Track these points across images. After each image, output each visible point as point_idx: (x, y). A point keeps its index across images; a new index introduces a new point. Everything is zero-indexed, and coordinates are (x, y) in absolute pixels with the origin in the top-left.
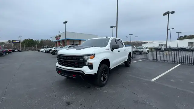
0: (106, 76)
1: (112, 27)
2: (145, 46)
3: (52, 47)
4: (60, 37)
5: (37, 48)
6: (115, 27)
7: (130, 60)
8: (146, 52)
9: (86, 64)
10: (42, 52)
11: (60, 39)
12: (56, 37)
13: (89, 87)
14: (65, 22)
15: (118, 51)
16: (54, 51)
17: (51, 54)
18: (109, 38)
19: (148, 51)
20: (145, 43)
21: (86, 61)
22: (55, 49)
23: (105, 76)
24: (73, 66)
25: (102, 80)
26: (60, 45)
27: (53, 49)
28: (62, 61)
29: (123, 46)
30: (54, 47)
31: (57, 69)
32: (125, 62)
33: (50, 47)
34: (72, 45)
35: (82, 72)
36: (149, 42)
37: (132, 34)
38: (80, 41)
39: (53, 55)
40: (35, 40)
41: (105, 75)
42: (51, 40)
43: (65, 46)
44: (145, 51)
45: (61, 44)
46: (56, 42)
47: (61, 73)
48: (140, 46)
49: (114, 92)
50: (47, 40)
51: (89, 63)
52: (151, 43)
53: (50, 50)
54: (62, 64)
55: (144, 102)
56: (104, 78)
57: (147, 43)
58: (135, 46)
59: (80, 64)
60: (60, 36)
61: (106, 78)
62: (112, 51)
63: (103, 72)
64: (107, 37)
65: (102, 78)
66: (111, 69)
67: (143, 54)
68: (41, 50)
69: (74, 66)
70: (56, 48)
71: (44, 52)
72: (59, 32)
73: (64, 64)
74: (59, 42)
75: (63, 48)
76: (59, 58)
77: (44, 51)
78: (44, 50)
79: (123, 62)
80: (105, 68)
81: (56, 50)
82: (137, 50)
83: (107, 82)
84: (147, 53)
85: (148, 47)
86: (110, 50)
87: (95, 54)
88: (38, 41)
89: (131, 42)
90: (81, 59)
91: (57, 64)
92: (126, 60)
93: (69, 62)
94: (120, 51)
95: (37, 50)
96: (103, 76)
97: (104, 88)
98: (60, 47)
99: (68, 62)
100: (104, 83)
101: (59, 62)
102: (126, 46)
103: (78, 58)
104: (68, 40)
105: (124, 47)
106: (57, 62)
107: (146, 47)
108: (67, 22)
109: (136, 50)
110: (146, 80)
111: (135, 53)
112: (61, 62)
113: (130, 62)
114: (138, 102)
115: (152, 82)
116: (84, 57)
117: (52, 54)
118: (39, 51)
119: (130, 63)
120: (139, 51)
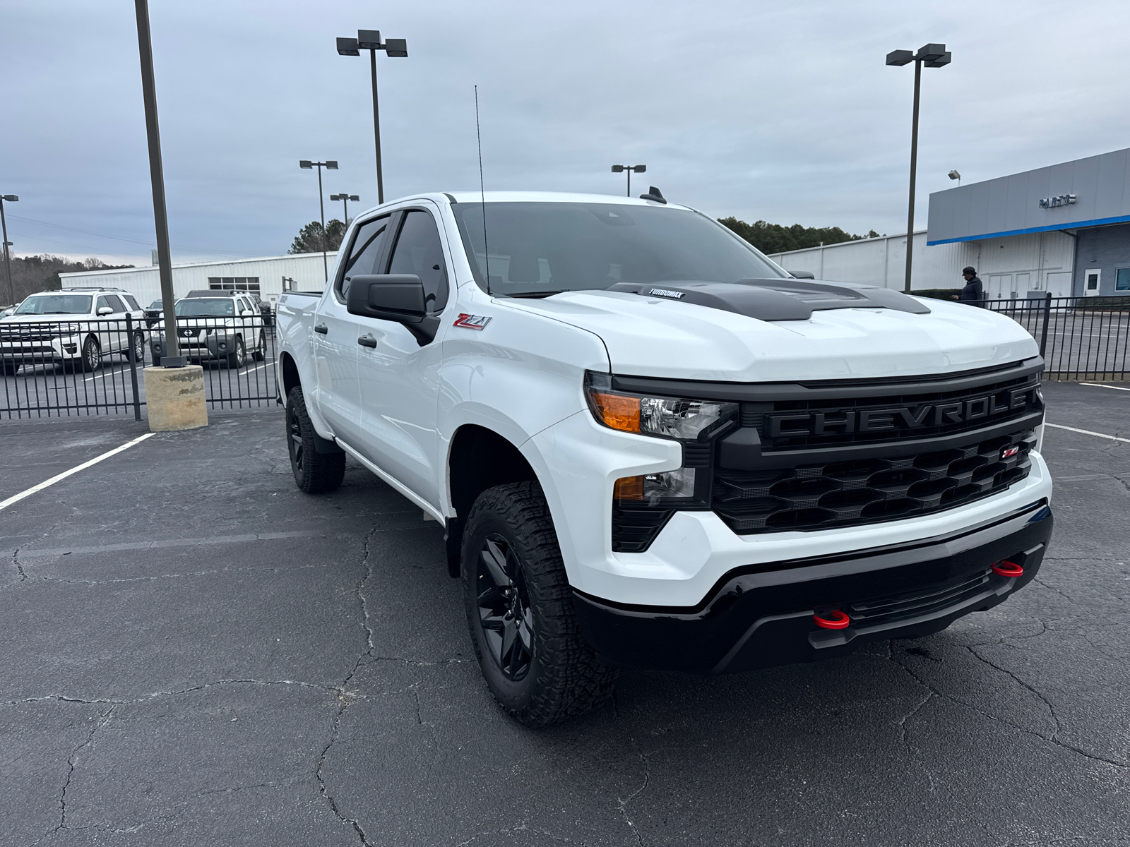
82: (196, 331)
120: (213, 341)
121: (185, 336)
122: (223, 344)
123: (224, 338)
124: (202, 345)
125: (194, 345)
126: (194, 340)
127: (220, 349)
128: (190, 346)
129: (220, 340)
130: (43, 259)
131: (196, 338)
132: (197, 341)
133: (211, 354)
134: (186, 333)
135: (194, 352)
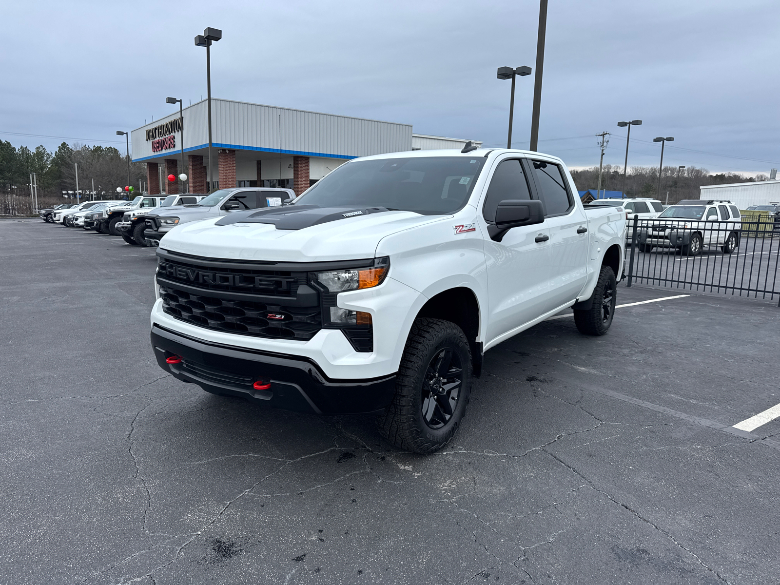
0: (454, 394)
1: (506, 74)
2: (716, 205)
3: (130, 197)
4: (177, 135)
5: (35, 199)
6: (525, 71)
7: (613, 294)
8: (722, 240)
9: (333, 319)
10: (67, 223)
11: (178, 147)
12: (150, 135)
13: (347, 456)
14: (209, 38)
15: (538, 240)
16: (141, 219)
17: (120, 240)
18: (479, 153)
19: (735, 234)
20: (721, 180)
21: (332, 299)
22: (146, 211)
23: (449, 392)
24: (250, 328)
25: (429, 417)
26: (175, 187)
27: (135, 209)
28: (185, 294)
29: (571, 203)
30: (140, 199)
31: (157, 340)
32: (578, 307)
33: (117, 197)
34: (253, 184)
35: (304, 366)
36: (746, 175)
37: (637, 123)
38: (300, 160)
39: (133, 243)
40: (24, 150)
41: (447, 387)
42: (123, 154)
43: (207, 189)
44: (714, 237)
45: (183, 177)
46: (153, 165)
47: (179, 366)
48: (684, 203)
49: (499, 489)
50: (98, 149)
51: (350, 311)
52: (761, 179)
53: (117, 215)
54: (185, 314)
55: (679, 557)
56: (443, 405)
57: (736, 179)
58: (648, 201)
59: (296, 318)
60: (177, 125)
61: (452, 403)
62: (497, 237)
63: (433, 365)
64: (468, 148)
65: (430, 405)
66: (485, 348)
67: (701, 253)
68: (62, 213)
69: (257, 329)
70: (153, 204)
71: (78, 226)
72: (171, 101)
73: (196, 311)
74: (172, 163)
75: (192, 203)
76: (169, 276)
77: (81, 222)
78: (79, 212)
79: (563, 309)
80: (448, 343)
81: (153, 219)
82: (664, 228)
83: (457, 425)
84: (726, 250)
85: (734, 209)
86: (482, 232)
87: (386, 260)
88: (40, 154)
89: (629, 171)
90: (303, 290)
91: (159, 314)
92: (586, 295)
93: (230, 304)
94: (545, 239)
95: (36, 211)
96: (436, 392)
97: (436, 461)
98: (178, 197)
99: (226, 304)
100: (442, 430)
101: (167, 297)
102: (587, 203)
103: (284, 280)
104: (230, 153)
105: (579, 213)
106: (159, 301)
107: (724, 209)
108: (217, 39)
109: (654, 228)
110: (705, 422)
111: (646, 249)
112: (182, 300)
113: (613, 303)
114: (636, 556)
115: (741, 437)
116: (324, 277)
117: (127, 239)
118: (48, 218)
119: (609, 312)
120: (675, 235)
121: (657, 231)
122: (681, 238)
123: (683, 234)
124: (666, 238)
125: (661, 237)
126: (662, 233)
127: (678, 241)
128: (658, 237)
129: (679, 235)
130: (726, 176)
131: (663, 233)
132: (663, 234)
133: (671, 244)
134: (657, 229)
135: (661, 242)
